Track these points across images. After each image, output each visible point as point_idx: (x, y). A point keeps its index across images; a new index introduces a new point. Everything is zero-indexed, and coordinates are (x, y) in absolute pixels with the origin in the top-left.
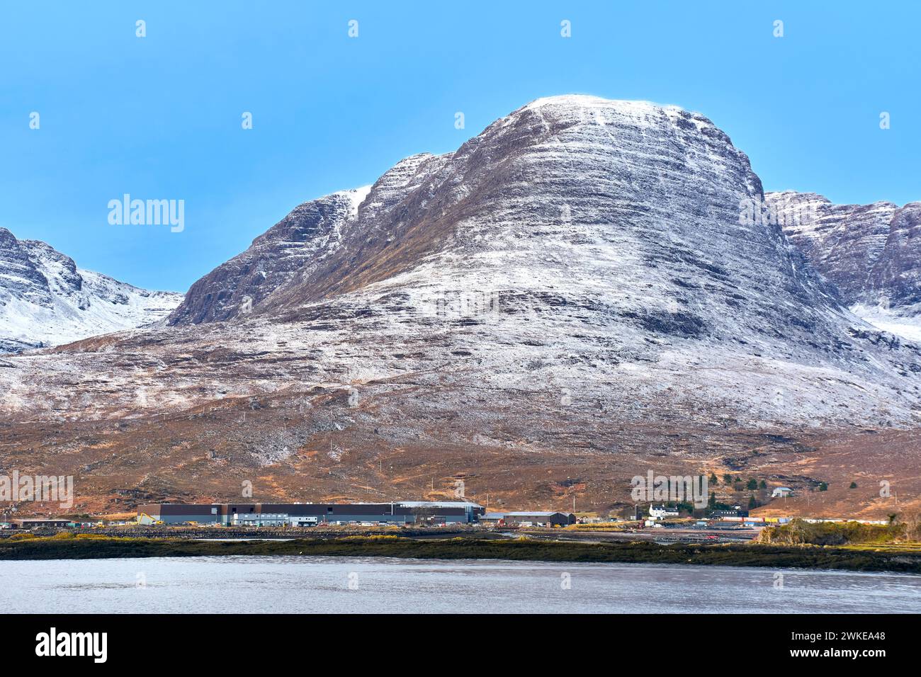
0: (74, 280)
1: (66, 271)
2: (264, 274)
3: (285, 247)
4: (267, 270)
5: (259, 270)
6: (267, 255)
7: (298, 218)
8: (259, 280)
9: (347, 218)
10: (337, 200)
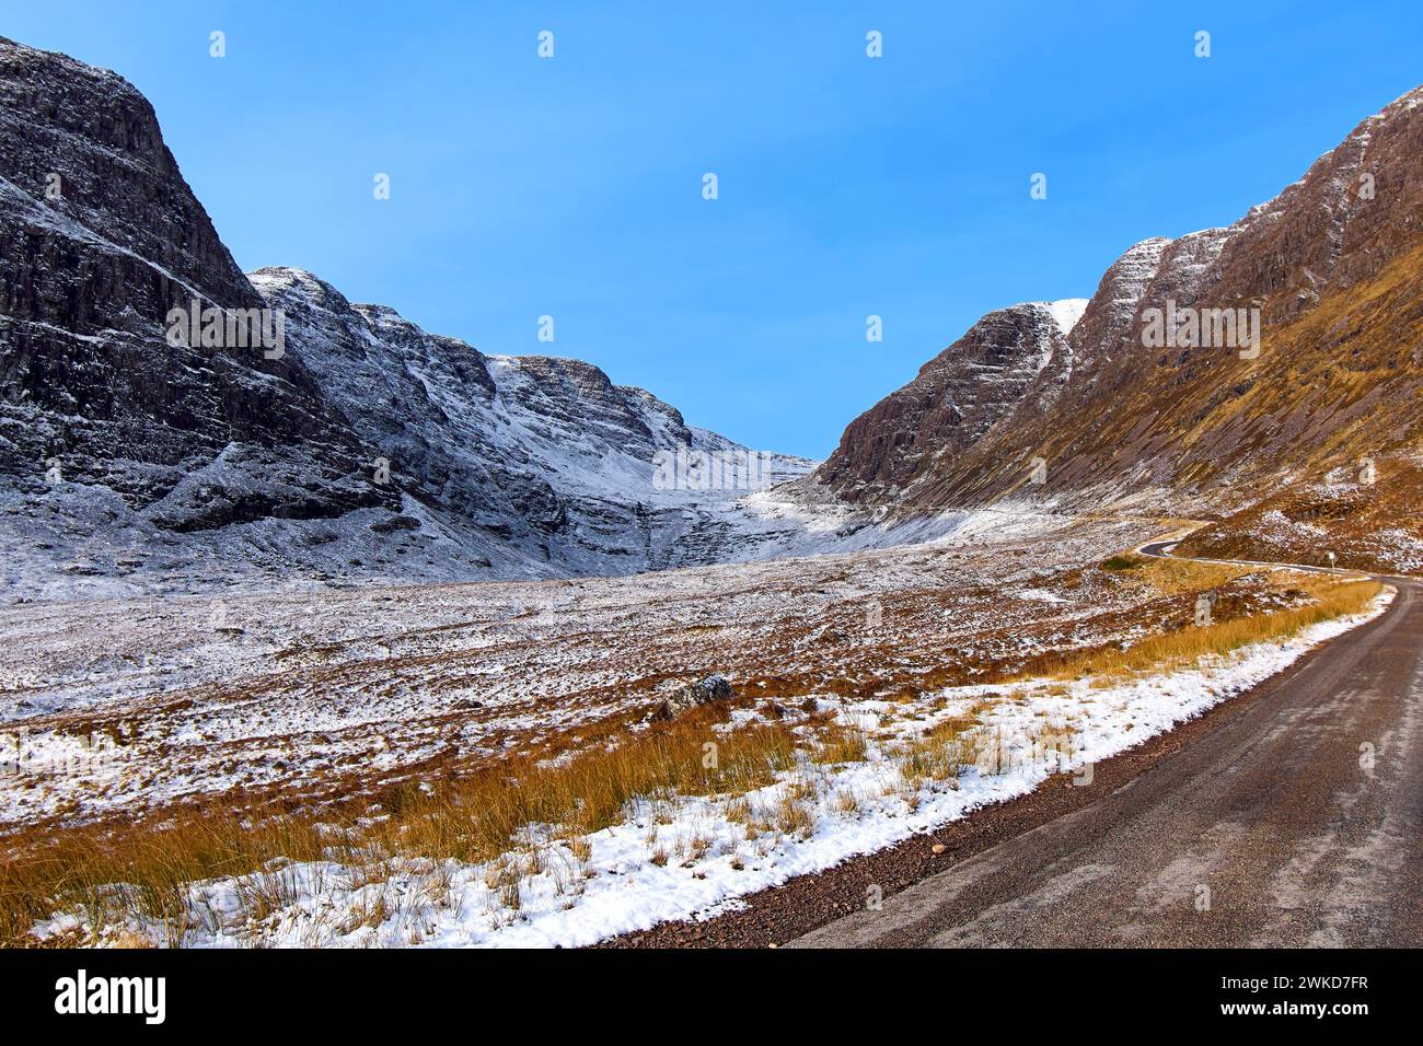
0: (683, 434)
1: (672, 423)
2: (957, 408)
3: (979, 372)
4: (960, 403)
5: (949, 403)
6: (956, 382)
7: (989, 332)
8: (952, 417)
9: (1053, 336)
10: (1035, 310)
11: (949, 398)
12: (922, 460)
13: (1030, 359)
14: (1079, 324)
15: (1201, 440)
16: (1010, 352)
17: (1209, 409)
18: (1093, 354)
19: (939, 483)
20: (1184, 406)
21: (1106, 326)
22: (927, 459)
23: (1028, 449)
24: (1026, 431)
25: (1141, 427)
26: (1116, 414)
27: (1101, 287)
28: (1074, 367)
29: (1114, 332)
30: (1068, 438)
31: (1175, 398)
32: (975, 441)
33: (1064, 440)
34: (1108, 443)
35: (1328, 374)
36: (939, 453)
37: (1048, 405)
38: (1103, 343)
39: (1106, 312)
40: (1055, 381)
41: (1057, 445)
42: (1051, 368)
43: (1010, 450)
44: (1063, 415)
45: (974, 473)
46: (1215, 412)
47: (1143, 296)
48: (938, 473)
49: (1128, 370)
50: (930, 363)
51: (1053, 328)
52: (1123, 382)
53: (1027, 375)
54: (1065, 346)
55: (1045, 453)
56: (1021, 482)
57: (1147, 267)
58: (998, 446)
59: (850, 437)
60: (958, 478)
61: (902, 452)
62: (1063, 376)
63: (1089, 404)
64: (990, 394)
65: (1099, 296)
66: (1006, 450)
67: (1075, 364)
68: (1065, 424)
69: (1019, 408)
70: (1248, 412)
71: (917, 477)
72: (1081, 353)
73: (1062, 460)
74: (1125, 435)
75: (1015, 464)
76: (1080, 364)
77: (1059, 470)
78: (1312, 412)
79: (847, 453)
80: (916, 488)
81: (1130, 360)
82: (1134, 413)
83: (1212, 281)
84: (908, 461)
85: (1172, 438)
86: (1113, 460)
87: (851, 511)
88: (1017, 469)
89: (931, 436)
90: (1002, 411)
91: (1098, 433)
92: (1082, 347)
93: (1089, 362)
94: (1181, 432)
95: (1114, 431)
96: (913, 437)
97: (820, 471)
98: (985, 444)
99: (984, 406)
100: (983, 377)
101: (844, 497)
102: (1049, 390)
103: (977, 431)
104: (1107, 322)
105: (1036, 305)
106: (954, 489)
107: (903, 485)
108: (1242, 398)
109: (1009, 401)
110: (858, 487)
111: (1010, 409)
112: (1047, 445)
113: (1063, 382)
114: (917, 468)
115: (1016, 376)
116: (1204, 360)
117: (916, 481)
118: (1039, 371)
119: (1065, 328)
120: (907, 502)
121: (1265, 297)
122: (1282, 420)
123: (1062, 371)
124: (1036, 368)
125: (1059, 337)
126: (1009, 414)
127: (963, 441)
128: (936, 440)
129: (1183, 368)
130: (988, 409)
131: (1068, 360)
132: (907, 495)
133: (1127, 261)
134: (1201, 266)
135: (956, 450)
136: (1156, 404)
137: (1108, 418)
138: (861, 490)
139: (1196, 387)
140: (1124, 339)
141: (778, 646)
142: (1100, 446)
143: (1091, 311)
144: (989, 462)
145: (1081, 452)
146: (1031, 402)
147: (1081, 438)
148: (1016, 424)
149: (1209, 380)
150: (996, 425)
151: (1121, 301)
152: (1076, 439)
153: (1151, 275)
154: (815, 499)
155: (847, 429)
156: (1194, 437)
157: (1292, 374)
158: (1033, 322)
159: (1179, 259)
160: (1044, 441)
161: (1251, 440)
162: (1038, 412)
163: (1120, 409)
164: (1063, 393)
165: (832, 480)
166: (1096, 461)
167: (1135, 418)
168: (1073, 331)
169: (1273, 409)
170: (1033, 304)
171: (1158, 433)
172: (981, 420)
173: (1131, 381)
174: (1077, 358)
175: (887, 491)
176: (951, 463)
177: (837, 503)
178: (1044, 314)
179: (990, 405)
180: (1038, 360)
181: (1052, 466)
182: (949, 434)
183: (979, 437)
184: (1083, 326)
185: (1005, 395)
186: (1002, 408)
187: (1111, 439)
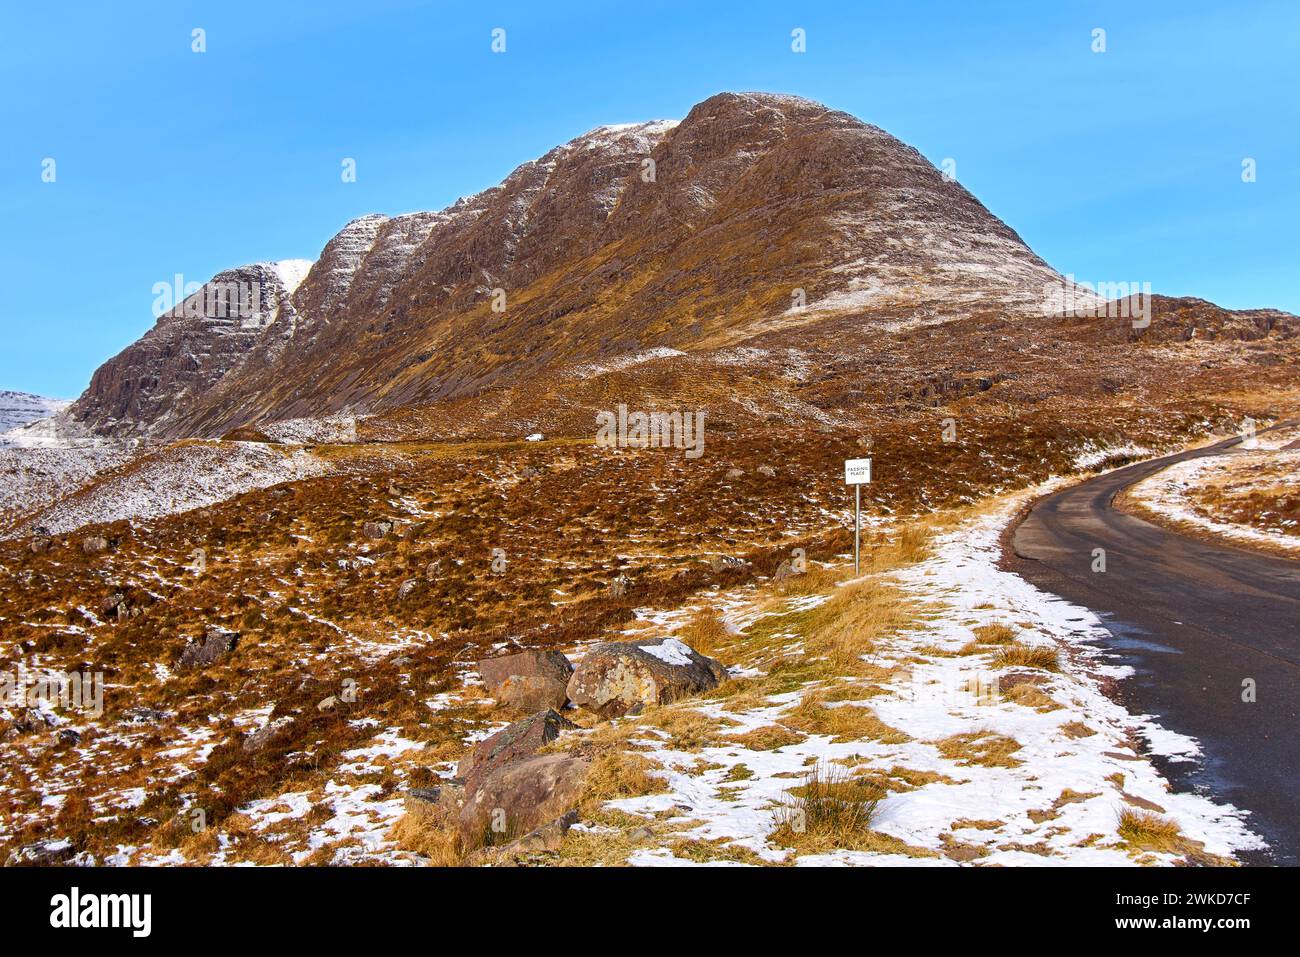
2: (194, 356)
3: (213, 325)
4: (196, 352)
5: (187, 352)
6: (192, 334)
8: (190, 365)
9: (278, 294)
10: (262, 271)
11: (186, 347)
12: (165, 400)
14: (303, 288)
15: (390, 392)
17: (398, 371)
18: (314, 315)
19: (181, 420)
20: (383, 366)
21: (326, 291)
22: (170, 399)
23: (258, 393)
24: (256, 378)
25: (350, 380)
26: (332, 367)
27: (322, 256)
28: (297, 326)
29: (333, 298)
30: (291, 386)
31: (377, 358)
32: (212, 385)
33: (288, 387)
34: (324, 390)
36: (180, 395)
37: (274, 356)
38: (323, 306)
39: (326, 279)
40: (281, 337)
41: (283, 390)
42: (276, 325)
43: (243, 393)
44: (287, 366)
45: (213, 412)
46: (404, 372)
47: (360, 266)
48: (180, 412)
49: (343, 332)
51: (278, 287)
52: (338, 342)
53: (256, 330)
54: (289, 305)
55: (274, 396)
56: (254, 420)
57: (364, 241)
58: (232, 390)
59: (99, 380)
60: (199, 415)
61: (147, 393)
62: (288, 333)
63: (310, 358)
64: (224, 345)
65: (320, 264)
66: (238, 394)
67: (298, 323)
68: (290, 373)
69: (249, 358)
70: (425, 374)
71: (162, 414)
72: (303, 314)
73: (287, 403)
74: (337, 385)
76: (304, 324)
79: (96, 394)
80: (162, 424)
81: (345, 324)
82: (346, 368)
83: (416, 264)
84: (152, 401)
85: (371, 390)
86: (327, 403)
87: (105, 443)
88: (250, 409)
89: (172, 380)
90: (234, 360)
91: (316, 382)
92: (304, 308)
93: (311, 322)
94: (379, 385)
95: (328, 381)
96: (156, 381)
97: (72, 410)
98: (221, 388)
99: (218, 356)
100: (216, 330)
101: (99, 432)
102: (276, 344)
103: (213, 377)
104: (327, 288)
105: (263, 266)
106: (197, 424)
107: (150, 422)
109: (240, 351)
110: (110, 424)
111: (242, 359)
112: (274, 390)
113: (288, 337)
114: (161, 407)
115: (247, 330)
116: (402, 332)
117: (161, 418)
118: (266, 326)
119: (291, 286)
120: (155, 435)
121: (454, 286)
123: (287, 329)
124: (264, 324)
125: (284, 295)
126: (241, 363)
127: (201, 386)
128: (177, 384)
129: (385, 336)
130: (222, 358)
131: (292, 319)
132: (154, 430)
133: (347, 235)
134: (411, 245)
135: (195, 393)
136: (363, 362)
137: (325, 371)
138: (113, 426)
139: (395, 352)
140: (340, 304)
142: (318, 393)
143: (313, 277)
144: (225, 403)
145: (301, 397)
146: (260, 354)
147: (302, 386)
148: (247, 371)
149: (404, 347)
150: (229, 372)
151: (340, 270)
152: (298, 386)
153: (368, 248)
154: (73, 435)
155: (96, 373)
156: (385, 390)
158: (262, 281)
159: (393, 237)
160: (272, 386)
162: (266, 363)
163: (335, 364)
164: (288, 347)
165: (85, 418)
166: (314, 404)
167: (346, 373)
168: (296, 292)
170: (260, 264)
171: (361, 386)
172: (216, 367)
173: (344, 342)
174: (300, 318)
175: (136, 426)
176: (190, 403)
177: (93, 437)
178: (270, 275)
179: (224, 354)
180: (265, 316)
181: (279, 407)
182: (187, 379)
183: (215, 381)
184: (306, 289)
185: (236, 346)
186: (234, 357)
187: (326, 388)
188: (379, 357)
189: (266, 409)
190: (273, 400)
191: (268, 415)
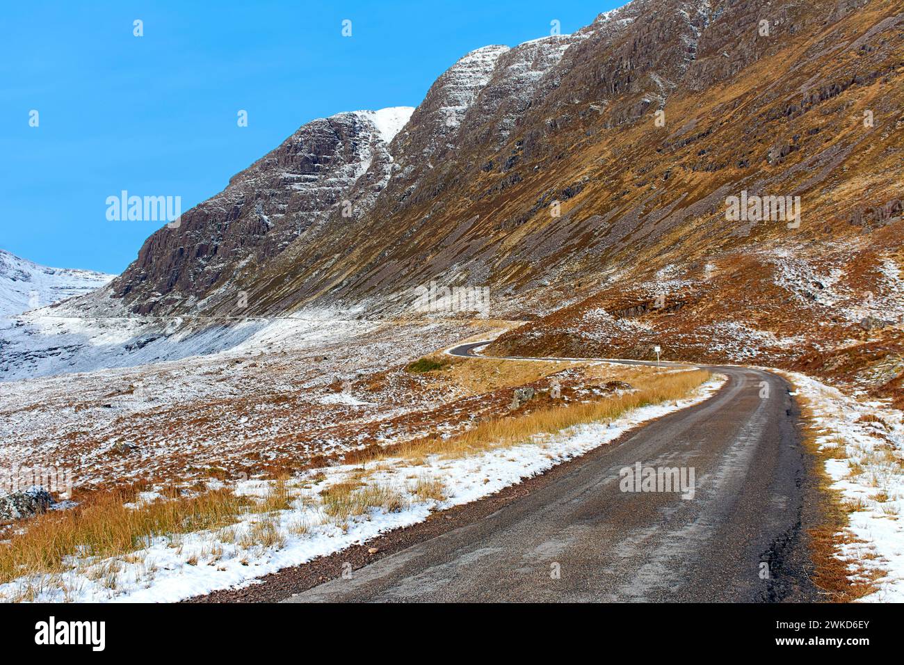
2: (266, 217)
3: (292, 181)
4: (269, 213)
5: (259, 213)
6: (267, 192)
7: (306, 141)
8: (261, 227)
9: (373, 144)
10: (357, 119)
11: (258, 207)
12: (224, 270)
13: (347, 167)
14: (402, 132)
15: (522, 242)
16: (327, 161)
17: (533, 212)
18: (415, 161)
19: (239, 293)
20: (507, 209)
21: (431, 133)
22: (229, 269)
23: (337, 256)
24: (336, 238)
25: (459, 231)
26: (434, 218)
27: (428, 95)
28: (393, 174)
29: (438, 139)
30: (380, 245)
31: (498, 203)
32: (282, 250)
33: (376, 247)
34: (422, 248)
35: (668, 176)
36: (243, 263)
37: (363, 212)
38: (426, 150)
39: (432, 119)
40: (372, 188)
41: (368, 251)
42: (368, 176)
43: (318, 257)
44: (377, 222)
45: (278, 282)
46: (540, 214)
47: (473, 103)
48: (239, 283)
49: (451, 175)
50: (243, 173)
51: (375, 136)
52: (445, 188)
53: (343, 184)
54: (386, 153)
55: (355, 260)
56: (326, 289)
57: (479, 75)
58: (305, 254)
59: (149, 250)
60: (261, 286)
61: (204, 263)
62: (381, 183)
63: (406, 210)
64: (303, 203)
65: (426, 105)
66: (315, 257)
67: (394, 171)
68: (379, 230)
69: (331, 216)
70: (576, 214)
71: (217, 287)
72: (401, 161)
73: (372, 266)
74: (441, 240)
75: (321, 272)
76: (401, 171)
77: (368, 276)
78: (646, 212)
79: (144, 265)
80: (215, 298)
81: (454, 166)
82: (453, 218)
83: (548, 88)
84: (208, 272)
85: (492, 241)
86: (426, 264)
87: (143, 324)
88: (323, 276)
89: (236, 246)
90: (313, 220)
91: (413, 238)
92: (403, 155)
93: (410, 169)
94: (501, 235)
95: (429, 236)
96: (217, 247)
97: (113, 285)
98: (292, 253)
99: (294, 215)
100: (296, 186)
101: (137, 310)
102: (364, 198)
103: (285, 240)
104: (432, 130)
105: (359, 113)
106: (254, 298)
107: (201, 296)
108: (571, 200)
109: (321, 209)
110: (153, 299)
111: (323, 217)
112: (357, 252)
113: (380, 189)
114: (217, 279)
115: (332, 185)
116: (534, 164)
117: (215, 292)
118: (356, 178)
119: (387, 136)
120: (204, 313)
121: (605, 102)
122: (612, 220)
123: (380, 179)
124: (353, 176)
125: (380, 145)
126: (321, 222)
127: (270, 249)
128: (241, 250)
129: (509, 172)
130: (298, 217)
132: (204, 305)
133: (459, 69)
134: (538, 72)
135: (261, 259)
136: (476, 208)
137: (425, 224)
138: (156, 302)
139: (523, 191)
140: (448, 145)
141: (62, 461)
142: (413, 251)
143: (415, 119)
144: (294, 271)
145: (393, 258)
147: (394, 244)
148: (326, 232)
149: (537, 184)
150: (305, 233)
151: (449, 108)
152: (388, 245)
153: (484, 83)
154: (105, 313)
155: (146, 242)
156: (515, 239)
157: (628, 176)
158: (353, 131)
159: (515, 66)
160: (355, 247)
161: (576, 241)
162: (352, 220)
163: (438, 214)
164: (379, 200)
165: (125, 294)
166: (408, 265)
167: (454, 223)
168: (395, 139)
169: (604, 210)
170: (355, 112)
171: (475, 237)
172: (290, 228)
173: (452, 187)
174: (397, 165)
175: (184, 302)
176: (254, 273)
177: (128, 316)
178: (366, 123)
179: (301, 213)
180: (355, 168)
181: (361, 272)
182: (254, 244)
183: (286, 245)
184: (407, 133)
185: (317, 203)
186: (313, 216)
187: (426, 244)
188: (500, 200)
189: (344, 276)
190: (353, 263)
191: (345, 283)
